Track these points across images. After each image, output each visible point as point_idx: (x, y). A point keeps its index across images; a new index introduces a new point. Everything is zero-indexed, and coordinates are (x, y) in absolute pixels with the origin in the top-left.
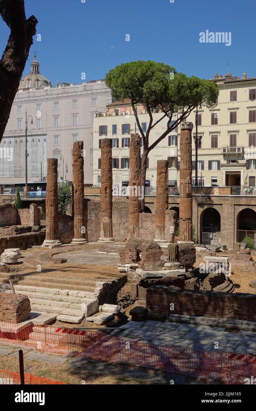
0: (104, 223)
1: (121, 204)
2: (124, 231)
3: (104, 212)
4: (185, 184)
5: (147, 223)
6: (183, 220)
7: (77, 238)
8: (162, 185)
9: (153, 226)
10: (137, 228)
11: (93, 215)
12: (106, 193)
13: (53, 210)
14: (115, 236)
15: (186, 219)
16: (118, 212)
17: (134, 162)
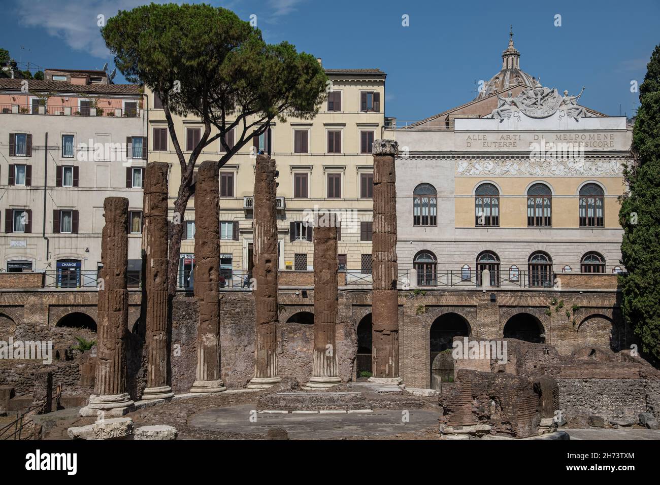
0: (206, 348)
1: (239, 305)
2: (245, 364)
3: (207, 322)
4: (388, 261)
5: (295, 344)
6: (384, 334)
7: (157, 385)
8: (330, 264)
9: (308, 350)
10: (274, 355)
11: (184, 330)
12: (211, 280)
13: (121, 320)
14: (227, 375)
15: (391, 331)
16: (233, 322)
17: (268, 214)
